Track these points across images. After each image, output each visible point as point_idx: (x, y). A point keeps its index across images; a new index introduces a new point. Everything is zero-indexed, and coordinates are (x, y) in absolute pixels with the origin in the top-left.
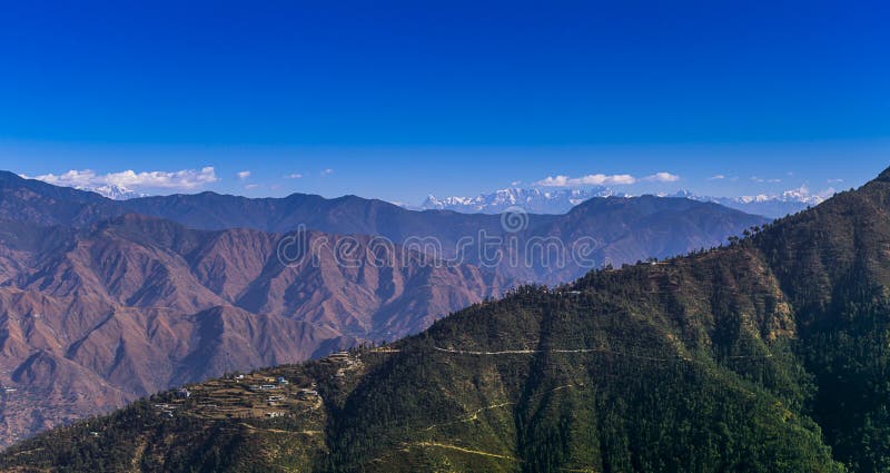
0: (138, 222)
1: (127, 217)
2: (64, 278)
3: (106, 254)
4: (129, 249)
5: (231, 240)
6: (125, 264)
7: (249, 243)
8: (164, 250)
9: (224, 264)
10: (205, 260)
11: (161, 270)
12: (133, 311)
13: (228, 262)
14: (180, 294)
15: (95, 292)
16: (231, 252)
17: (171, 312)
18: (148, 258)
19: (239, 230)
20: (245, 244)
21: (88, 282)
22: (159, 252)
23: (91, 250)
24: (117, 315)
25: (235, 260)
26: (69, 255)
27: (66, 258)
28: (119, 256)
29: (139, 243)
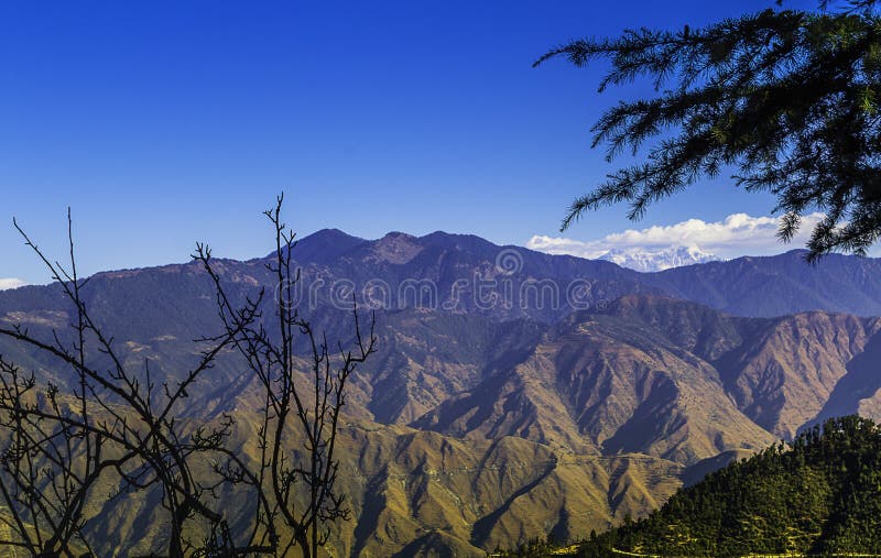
0: (642, 308)
1: (625, 300)
2: (507, 407)
3: (579, 365)
4: (615, 356)
5: (796, 334)
6: (608, 381)
7: (828, 339)
8: (680, 355)
9: (782, 376)
10: (749, 369)
11: (665, 390)
12: (589, 462)
13: (788, 371)
14: (693, 429)
15: (557, 429)
16: (795, 354)
17: (652, 461)
18: (648, 370)
19: (810, 314)
20: (820, 339)
21: (547, 413)
22: (669, 358)
23: (557, 360)
24: (559, 470)
25: (800, 368)
26: (520, 369)
27: (514, 373)
28: (599, 366)
29: (635, 345)
